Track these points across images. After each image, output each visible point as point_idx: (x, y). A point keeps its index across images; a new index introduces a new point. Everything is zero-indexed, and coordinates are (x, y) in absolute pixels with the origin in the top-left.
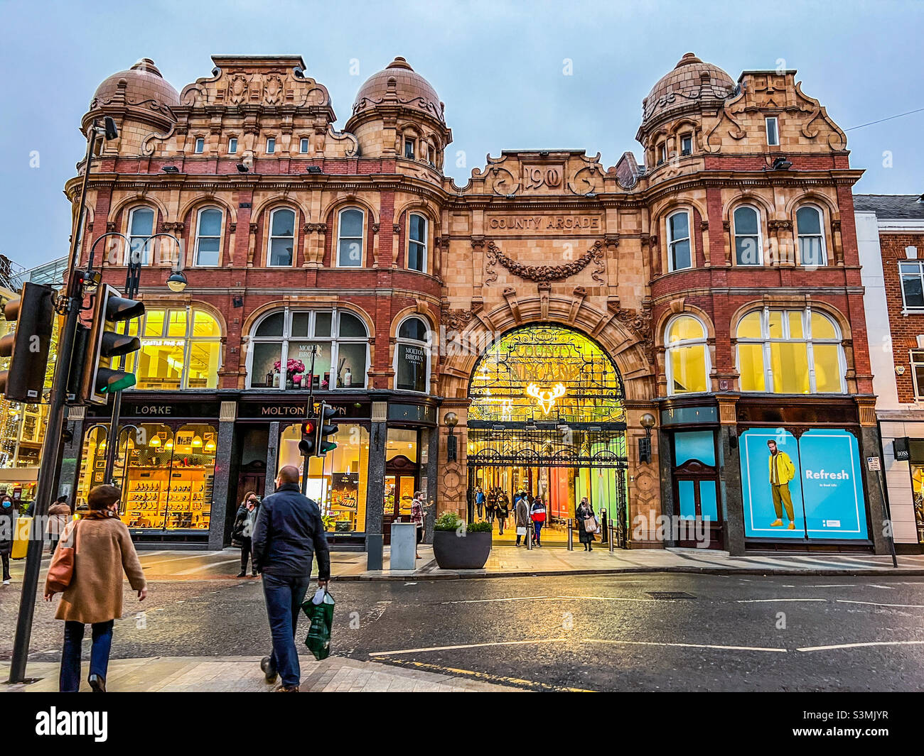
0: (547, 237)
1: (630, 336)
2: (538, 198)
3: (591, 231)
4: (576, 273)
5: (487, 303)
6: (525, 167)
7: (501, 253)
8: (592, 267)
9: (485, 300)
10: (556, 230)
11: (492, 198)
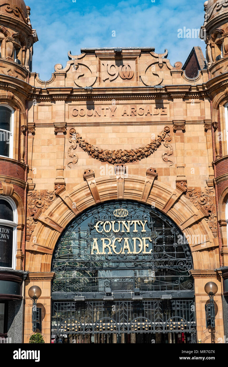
0: (122, 124)
1: (196, 211)
2: (114, 89)
3: (161, 119)
4: (147, 156)
5: (69, 184)
6: (102, 62)
7: (81, 138)
8: (161, 150)
9: (66, 181)
10: (129, 117)
11: (72, 90)
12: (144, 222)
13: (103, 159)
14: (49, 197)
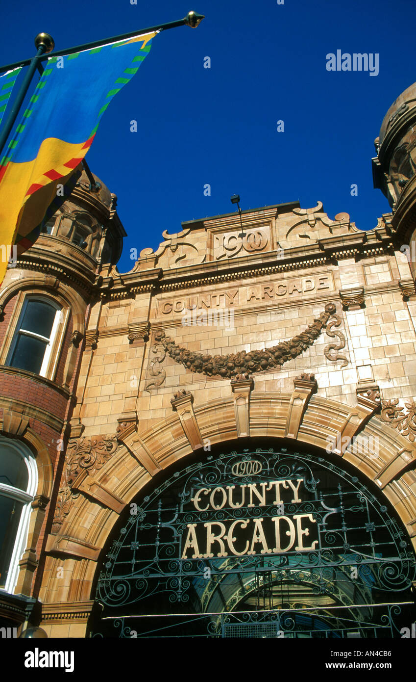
0: (247, 312)
3: (318, 294)
4: (296, 355)
5: (145, 421)
6: (215, 236)
7: (173, 343)
8: (324, 343)
9: (141, 414)
10: (261, 300)
11: (161, 272)
12: (295, 483)
13: (210, 370)
14: (106, 448)
